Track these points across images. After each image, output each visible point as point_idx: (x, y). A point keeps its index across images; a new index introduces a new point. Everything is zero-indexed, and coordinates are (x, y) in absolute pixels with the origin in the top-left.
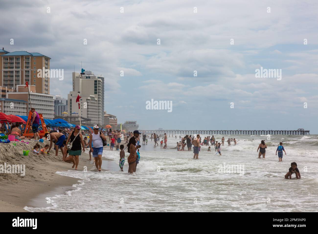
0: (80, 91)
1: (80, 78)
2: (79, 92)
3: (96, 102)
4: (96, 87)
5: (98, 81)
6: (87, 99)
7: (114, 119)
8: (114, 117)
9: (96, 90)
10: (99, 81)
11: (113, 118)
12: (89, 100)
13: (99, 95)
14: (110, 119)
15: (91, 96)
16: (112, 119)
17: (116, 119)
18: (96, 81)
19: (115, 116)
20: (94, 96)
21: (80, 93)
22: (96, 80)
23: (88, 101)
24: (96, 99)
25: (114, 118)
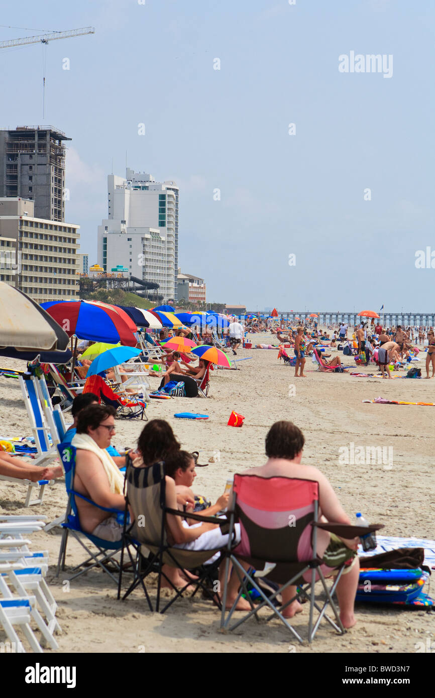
0: (126, 219)
1: (126, 188)
2: (123, 222)
3: (162, 245)
4: (162, 210)
5: (167, 196)
6: (143, 239)
7: (198, 286)
8: (199, 281)
9: (162, 217)
10: (169, 196)
11: (196, 283)
12: (147, 239)
13: (169, 229)
14: (190, 284)
15: (152, 230)
16: (195, 285)
17: (202, 286)
18: (162, 197)
19: (201, 279)
20: (158, 231)
21: (125, 223)
22: (164, 194)
23: (146, 243)
24: (163, 239)
25: (198, 284)
